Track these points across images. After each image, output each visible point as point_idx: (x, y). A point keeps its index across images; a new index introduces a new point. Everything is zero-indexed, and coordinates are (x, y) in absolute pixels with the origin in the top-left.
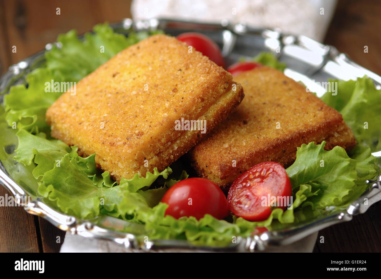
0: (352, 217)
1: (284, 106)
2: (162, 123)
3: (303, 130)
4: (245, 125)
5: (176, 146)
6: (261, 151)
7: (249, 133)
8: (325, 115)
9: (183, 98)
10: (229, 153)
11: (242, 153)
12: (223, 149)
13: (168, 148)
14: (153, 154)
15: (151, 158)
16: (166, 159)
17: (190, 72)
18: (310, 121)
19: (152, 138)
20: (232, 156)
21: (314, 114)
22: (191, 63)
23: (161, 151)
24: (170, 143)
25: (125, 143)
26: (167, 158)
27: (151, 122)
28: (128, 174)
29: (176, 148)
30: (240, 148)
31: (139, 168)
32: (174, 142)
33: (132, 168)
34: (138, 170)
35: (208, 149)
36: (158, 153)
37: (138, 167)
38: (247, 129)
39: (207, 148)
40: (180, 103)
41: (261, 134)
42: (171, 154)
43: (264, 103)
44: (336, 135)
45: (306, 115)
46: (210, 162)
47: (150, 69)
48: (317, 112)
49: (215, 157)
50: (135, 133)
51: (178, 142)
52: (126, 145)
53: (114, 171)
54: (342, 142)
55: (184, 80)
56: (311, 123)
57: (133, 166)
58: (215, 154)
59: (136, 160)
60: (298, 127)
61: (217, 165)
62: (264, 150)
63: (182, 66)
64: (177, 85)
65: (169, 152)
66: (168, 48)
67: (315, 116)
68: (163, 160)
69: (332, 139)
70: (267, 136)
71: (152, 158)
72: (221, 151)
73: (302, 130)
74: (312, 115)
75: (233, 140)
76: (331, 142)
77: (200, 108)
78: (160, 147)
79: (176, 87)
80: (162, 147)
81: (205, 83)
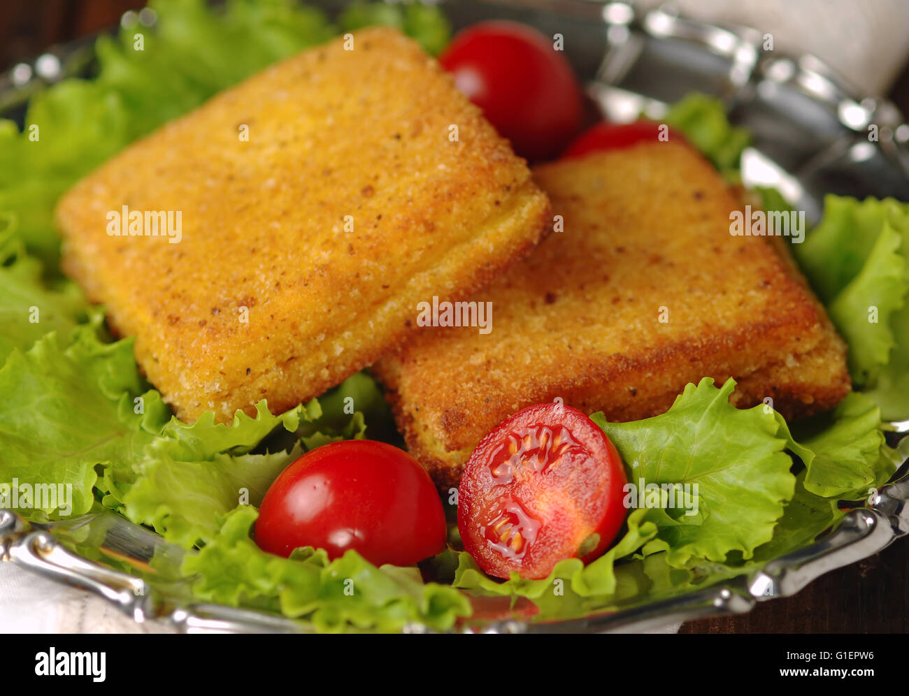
0: (753, 602)
1: (671, 265)
2: (308, 280)
3: (695, 342)
4: (548, 307)
5: (341, 346)
6: (565, 386)
7: (550, 331)
8: (768, 303)
9: (379, 217)
10: (479, 381)
11: (513, 385)
12: (468, 368)
13: (318, 348)
14: (273, 360)
15: (264, 371)
16: (305, 377)
17: (419, 145)
18: (724, 317)
19: (275, 317)
20: (485, 389)
21: (741, 296)
22: (430, 122)
23: (296, 354)
24: (322, 337)
25: (203, 324)
26: (312, 375)
27: (283, 274)
28: (198, 406)
29: (338, 350)
30: (513, 369)
31: (230, 395)
32: (336, 334)
33: (208, 393)
34: (224, 401)
35: (430, 362)
36: (286, 359)
37: (226, 393)
38: (549, 318)
39: (425, 360)
40: (370, 231)
41: (580, 337)
42: (321, 366)
43: (620, 250)
44: (791, 362)
45: (719, 296)
46: (425, 400)
47: (329, 121)
48: (752, 293)
49: (440, 386)
50: (235, 298)
51: (347, 334)
52: (204, 330)
53: (171, 394)
54: (803, 384)
55: (398, 166)
56: (723, 322)
57: (212, 389)
58: (442, 379)
59: (221, 373)
60: (686, 330)
61: (440, 411)
62: (573, 384)
63: (406, 126)
64: (376, 178)
65: (317, 358)
66: (390, 70)
67: (741, 304)
68: (299, 380)
69: (777, 371)
70: (595, 346)
71: (267, 371)
72: (459, 374)
73: (691, 340)
74: (735, 297)
75: (501, 345)
76: (772, 381)
77: (420, 249)
78: (293, 345)
79: (374, 184)
80: (299, 345)
81: (447, 182)
